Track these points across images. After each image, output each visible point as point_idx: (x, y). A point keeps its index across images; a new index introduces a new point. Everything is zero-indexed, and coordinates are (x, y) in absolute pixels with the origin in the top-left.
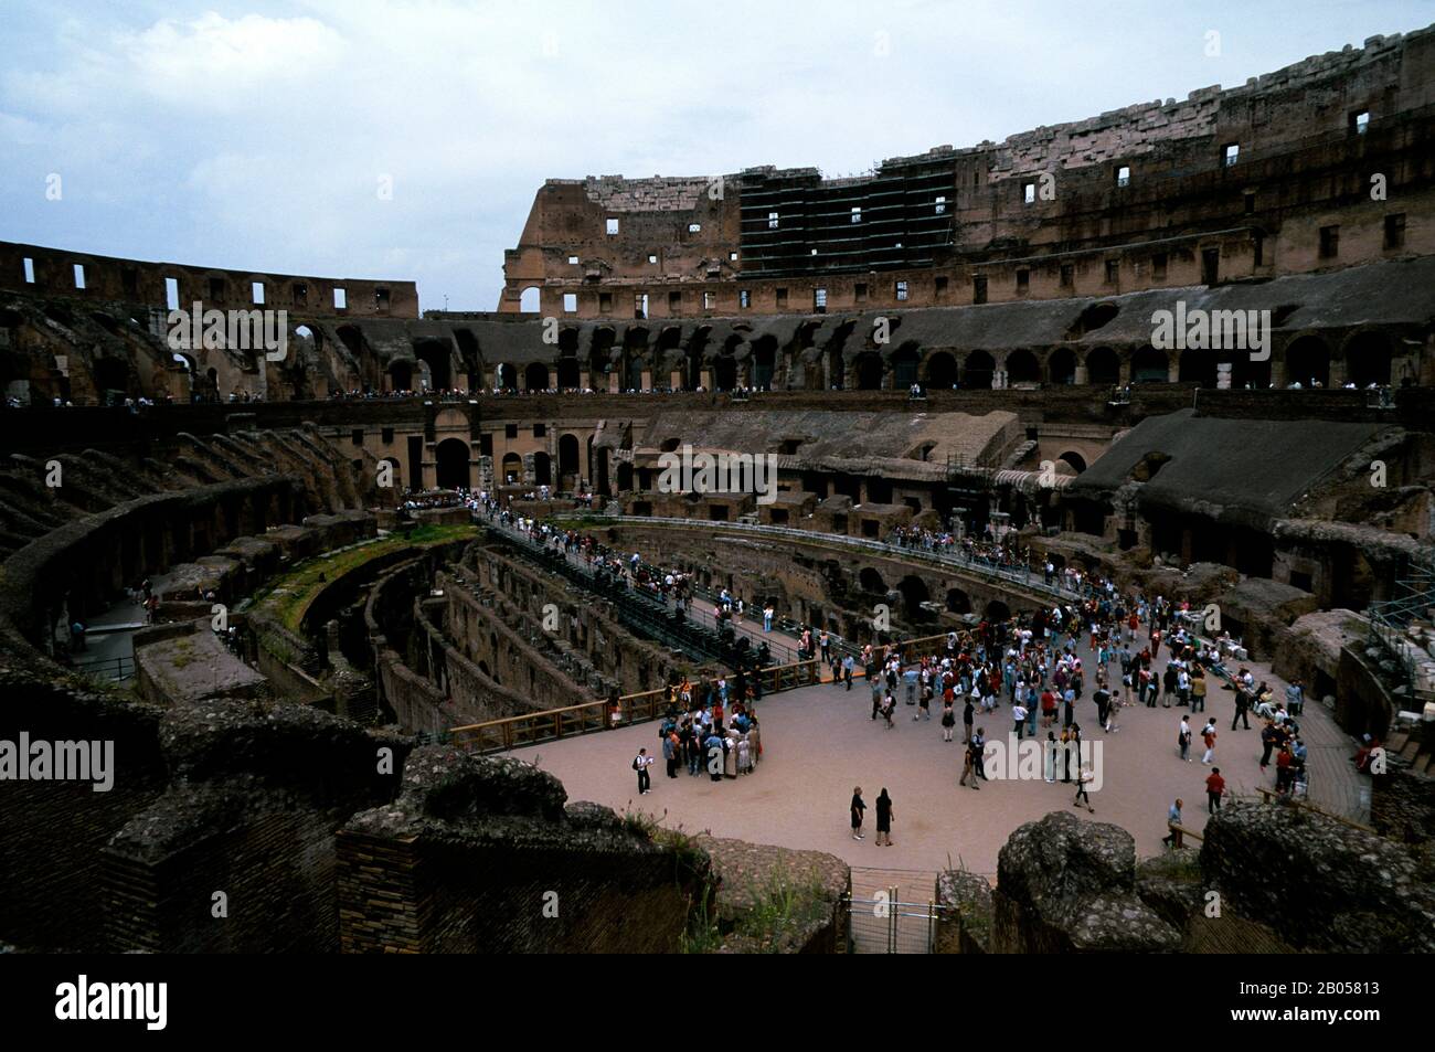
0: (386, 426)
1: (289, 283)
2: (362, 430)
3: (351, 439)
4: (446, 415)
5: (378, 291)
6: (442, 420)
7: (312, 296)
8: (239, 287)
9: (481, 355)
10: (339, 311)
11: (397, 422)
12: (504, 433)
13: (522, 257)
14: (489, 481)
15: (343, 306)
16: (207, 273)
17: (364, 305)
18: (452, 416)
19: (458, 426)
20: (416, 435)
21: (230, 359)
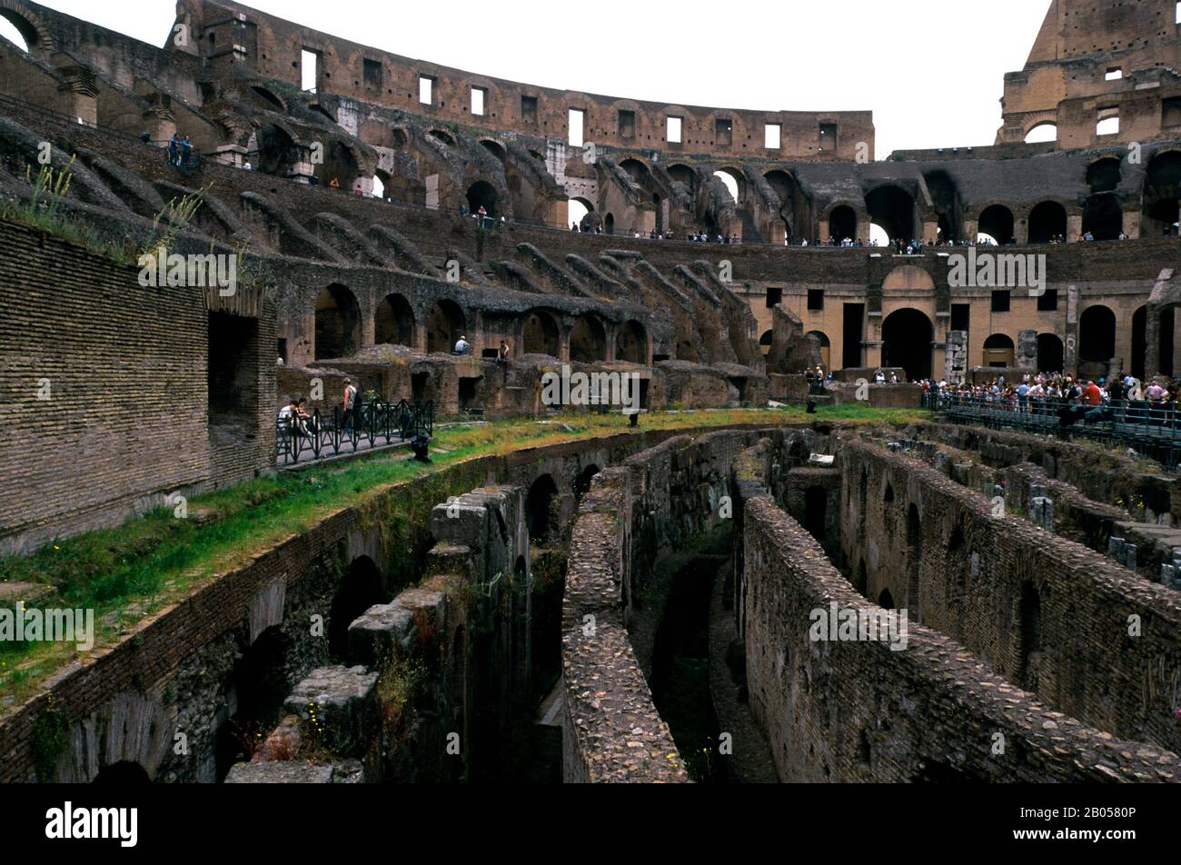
0: (813, 287)
1: (711, 117)
2: (780, 290)
3: (765, 299)
4: (901, 274)
5: (823, 126)
6: (894, 281)
7: (738, 131)
8: (652, 121)
9: (960, 199)
10: (771, 152)
11: (829, 282)
12: (988, 303)
13: (1029, 80)
14: (959, 368)
15: (777, 146)
16: (616, 103)
17: (802, 142)
18: (909, 275)
19: (918, 291)
20: (856, 301)
21: (627, 196)
